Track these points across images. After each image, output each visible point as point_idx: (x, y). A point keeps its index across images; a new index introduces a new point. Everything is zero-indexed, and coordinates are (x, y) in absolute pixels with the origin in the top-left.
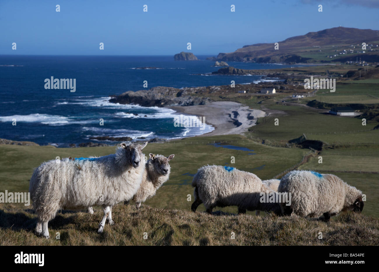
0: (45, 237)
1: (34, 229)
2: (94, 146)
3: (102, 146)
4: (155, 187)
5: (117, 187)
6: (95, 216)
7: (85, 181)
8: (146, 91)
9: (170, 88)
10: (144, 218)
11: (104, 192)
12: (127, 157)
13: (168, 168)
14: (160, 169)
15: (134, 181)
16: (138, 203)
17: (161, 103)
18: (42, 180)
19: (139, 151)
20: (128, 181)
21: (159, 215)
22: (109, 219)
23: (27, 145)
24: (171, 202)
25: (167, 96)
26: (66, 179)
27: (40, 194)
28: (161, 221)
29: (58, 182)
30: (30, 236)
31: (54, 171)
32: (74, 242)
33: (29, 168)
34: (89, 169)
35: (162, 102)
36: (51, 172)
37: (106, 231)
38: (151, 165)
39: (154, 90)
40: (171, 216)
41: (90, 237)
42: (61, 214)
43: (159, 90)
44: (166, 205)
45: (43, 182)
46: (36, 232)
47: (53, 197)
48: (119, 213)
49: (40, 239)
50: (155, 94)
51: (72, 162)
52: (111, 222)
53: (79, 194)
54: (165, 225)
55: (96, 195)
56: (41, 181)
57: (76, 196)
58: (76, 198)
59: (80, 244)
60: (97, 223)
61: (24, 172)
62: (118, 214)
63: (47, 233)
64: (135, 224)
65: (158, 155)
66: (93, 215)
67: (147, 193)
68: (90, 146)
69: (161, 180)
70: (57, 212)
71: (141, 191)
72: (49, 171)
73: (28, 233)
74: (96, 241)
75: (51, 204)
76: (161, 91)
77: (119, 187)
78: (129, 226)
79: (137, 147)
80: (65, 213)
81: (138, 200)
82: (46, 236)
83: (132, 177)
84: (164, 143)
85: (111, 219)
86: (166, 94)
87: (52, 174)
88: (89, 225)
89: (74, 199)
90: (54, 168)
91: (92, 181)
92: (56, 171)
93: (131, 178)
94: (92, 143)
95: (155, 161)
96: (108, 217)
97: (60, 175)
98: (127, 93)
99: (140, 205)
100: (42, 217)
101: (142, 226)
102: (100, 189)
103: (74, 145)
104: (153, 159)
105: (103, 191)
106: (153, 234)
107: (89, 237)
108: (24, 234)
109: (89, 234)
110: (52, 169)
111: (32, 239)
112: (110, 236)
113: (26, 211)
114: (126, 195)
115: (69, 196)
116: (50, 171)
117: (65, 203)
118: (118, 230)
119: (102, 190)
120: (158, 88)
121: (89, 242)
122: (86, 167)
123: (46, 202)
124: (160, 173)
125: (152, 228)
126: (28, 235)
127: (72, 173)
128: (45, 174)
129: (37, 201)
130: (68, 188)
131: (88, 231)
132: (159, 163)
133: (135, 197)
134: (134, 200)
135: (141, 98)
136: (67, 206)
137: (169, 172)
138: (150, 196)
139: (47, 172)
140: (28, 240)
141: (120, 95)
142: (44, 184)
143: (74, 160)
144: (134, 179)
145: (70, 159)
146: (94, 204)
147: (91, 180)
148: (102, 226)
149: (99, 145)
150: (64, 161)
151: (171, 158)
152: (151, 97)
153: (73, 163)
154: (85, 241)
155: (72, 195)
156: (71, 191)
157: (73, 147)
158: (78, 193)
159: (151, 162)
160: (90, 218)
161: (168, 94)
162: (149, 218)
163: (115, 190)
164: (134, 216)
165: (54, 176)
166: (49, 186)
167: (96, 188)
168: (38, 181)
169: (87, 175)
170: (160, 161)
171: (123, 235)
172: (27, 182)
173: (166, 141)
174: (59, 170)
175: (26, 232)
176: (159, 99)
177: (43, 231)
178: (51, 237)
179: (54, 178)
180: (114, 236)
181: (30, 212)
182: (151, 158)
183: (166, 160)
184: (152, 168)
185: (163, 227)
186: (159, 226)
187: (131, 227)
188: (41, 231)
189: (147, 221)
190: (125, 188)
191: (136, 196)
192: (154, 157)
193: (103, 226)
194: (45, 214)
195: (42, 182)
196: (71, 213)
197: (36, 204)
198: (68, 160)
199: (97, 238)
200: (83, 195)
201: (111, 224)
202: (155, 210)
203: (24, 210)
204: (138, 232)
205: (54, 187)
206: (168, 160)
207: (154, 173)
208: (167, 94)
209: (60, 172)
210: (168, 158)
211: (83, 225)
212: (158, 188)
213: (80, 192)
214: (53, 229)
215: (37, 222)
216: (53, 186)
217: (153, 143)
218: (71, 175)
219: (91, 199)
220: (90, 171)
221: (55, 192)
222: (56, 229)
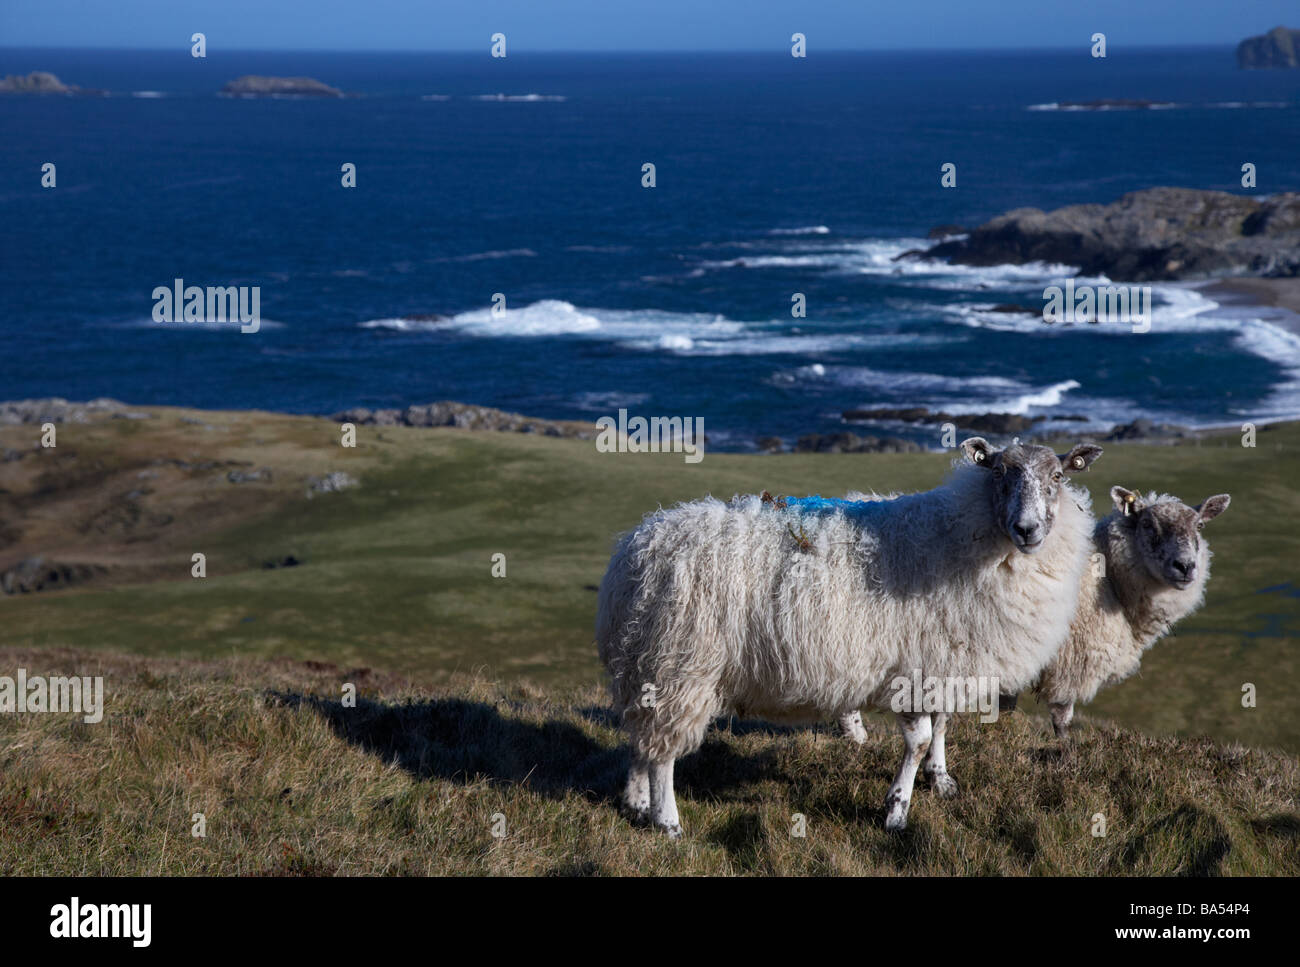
0: (663, 829)
1: (620, 794)
2: (861, 450)
3: (898, 450)
4: (1136, 636)
5: (961, 635)
6: (872, 751)
7: (826, 600)
8: (1100, 208)
9: (1212, 194)
10: (1093, 777)
11: (906, 655)
12: (992, 505)
13: (1198, 555)
14: (1161, 558)
15: (1033, 608)
16: (1062, 707)
17: (1165, 263)
18: (648, 590)
19: (1041, 479)
20: (1005, 609)
21: (1158, 768)
22: (936, 769)
23: (583, 435)
24: (1205, 714)
25: (1196, 232)
26: (744, 588)
27: (638, 645)
28: (1168, 792)
29: (713, 598)
30: (604, 821)
31: (697, 551)
32: (784, 858)
33: (588, 537)
34: (845, 552)
35: (1174, 259)
36: (682, 552)
37: (920, 821)
38: (1118, 538)
39: (1137, 207)
40: (1216, 774)
41: (854, 844)
42: (727, 735)
43: (1159, 204)
44: (1182, 723)
45: (649, 594)
46: (627, 805)
47: (691, 661)
48: (979, 746)
49: (644, 837)
50: (1141, 224)
51: (773, 514)
52: (944, 781)
53: (802, 656)
54: (1188, 811)
55: (872, 667)
56: (641, 593)
57: (787, 666)
58: (787, 674)
59: (810, 868)
60: (883, 782)
61: (570, 552)
62: (977, 751)
63: (670, 813)
64: (1051, 799)
65: (1153, 496)
66: (864, 746)
67: (1103, 662)
68: (845, 451)
69: (1164, 606)
70: (711, 728)
71: (1076, 652)
72: (674, 549)
73: (593, 807)
74: (877, 862)
75: (683, 689)
76: (1171, 210)
77: (971, 636)
78: (1023, 805)
79: (1035, 462)
80: (748, 733)
81: (1063, 691)
82: (668, 824)
83: (1027, 591)
84: (1176, 445)
85: (944, 769)
86: (1193, 223)
87: (688, 565)
88: (846, 789)
89: (777, 677)
90: (697, 536)
91: (857, 603)
92: (706, 550)
93: (1020, 595)
94: (851, 435)
95: (1137, 522)
96: (931, 762)
97: (720, 568)
98: (1012, 216)
99: (1070, 714)
100: (646, 743)
101: (1081, 809)
102: (889, 642)
103: (776, 444)
104: (1127, 513)
105: (900, 651)
106: (1131, 849)
107: (848, 839)
108: (578, 809)
109: (847, 829)
110: (688, 543)
111: (612, 833)
112: (937, 843)
113: (585, 713)
114: (1006, 669)
115: (757, 664)
116: (681, 548)
117: (743, 691)
118: (974, 821)
119: (899, 644)
120: (1157, 194)
121: (849, 863)
122: (830, 539)
123: (664, 680)
124: (1159, 576)
125: (1130, 821)
126: (595, 816)
127: (774, 560)
128: (658, 561)
129: (627, 674)
130: (753, 626)
131: (844, 814)
132: (1155, 530)
133: (1047, 677)
134: (1043, 690)
135: (1076, 239)
136: (748, 701)
137: (1201, 574)
138: (1113, 675)
139: (669, 554)
140: (596, 838)
141: (982, 227)
142: (654, 605)
143: (781, 506)
144: (1037, 602)
145: (764, 500)
146: (863, 703)
147: (851, 600)
148: (902, 799)
149: (881, 447)
150: (742, 507)
151: (1213, 512)
152: (1120, 236)
153: (779, 520)
154: (833, 859)
155: (770, 656)
156: (765, 643)
157: (773, 449)
158: (796, 651)
159: (1121, 526)
160: (853, 759)
161: (1203, 223)
162: (1114, 775)
163: (954, 646)
164: (1045, 764)
165: (695, 570)
166: (674, 615)
167: (874, 634)
168: (632, 589)
169: (836, 575)
170: (1162, 523)
171: (996, 845)
172: (581, 595)
173: (1187, 435)
174: (716, 545)
175: (585, 802)
176: (1158, 245)
177: (653, 804)
178: (689, 833)
179: (698, 578)
180: (959, 844)
181: (602, 719)
182: (1121, 509)
183: (1189, 519)
184: (1123, 552)
185: (1180, 819)
186: (1162, 815)
187: (1031, 813)
188: (647, 804)
189: (1105, 788)
190: (999, 642)
191: (1052, 675)
192: (1131, 506)
193: (904, 803)
194: (657, 731)
195: (645, 596)
196: (771, 734)
197: (624, 687)
198: (756, 503)
199: (883, 848)
200: (819, 664)
201: (941, 793)
202: (1143, 743)
203: (578, 709)
204: (1066, 836)
205: (696, 619)
206: (1199, 518)
207: (1134, 576)
208: (1198, 221)
209: (719, 556)
210: (1198, 509)
211: (823, 788)
212: (1149, 641)
213: (803, 649)
214: (696, 798)
215: (630, 765)
216: (691, 613)
217: (1125, 442)
218: (765, 568)
219: (852, 681)
220: (849, 560)
221: (700, 640)
222: (711, 801)
